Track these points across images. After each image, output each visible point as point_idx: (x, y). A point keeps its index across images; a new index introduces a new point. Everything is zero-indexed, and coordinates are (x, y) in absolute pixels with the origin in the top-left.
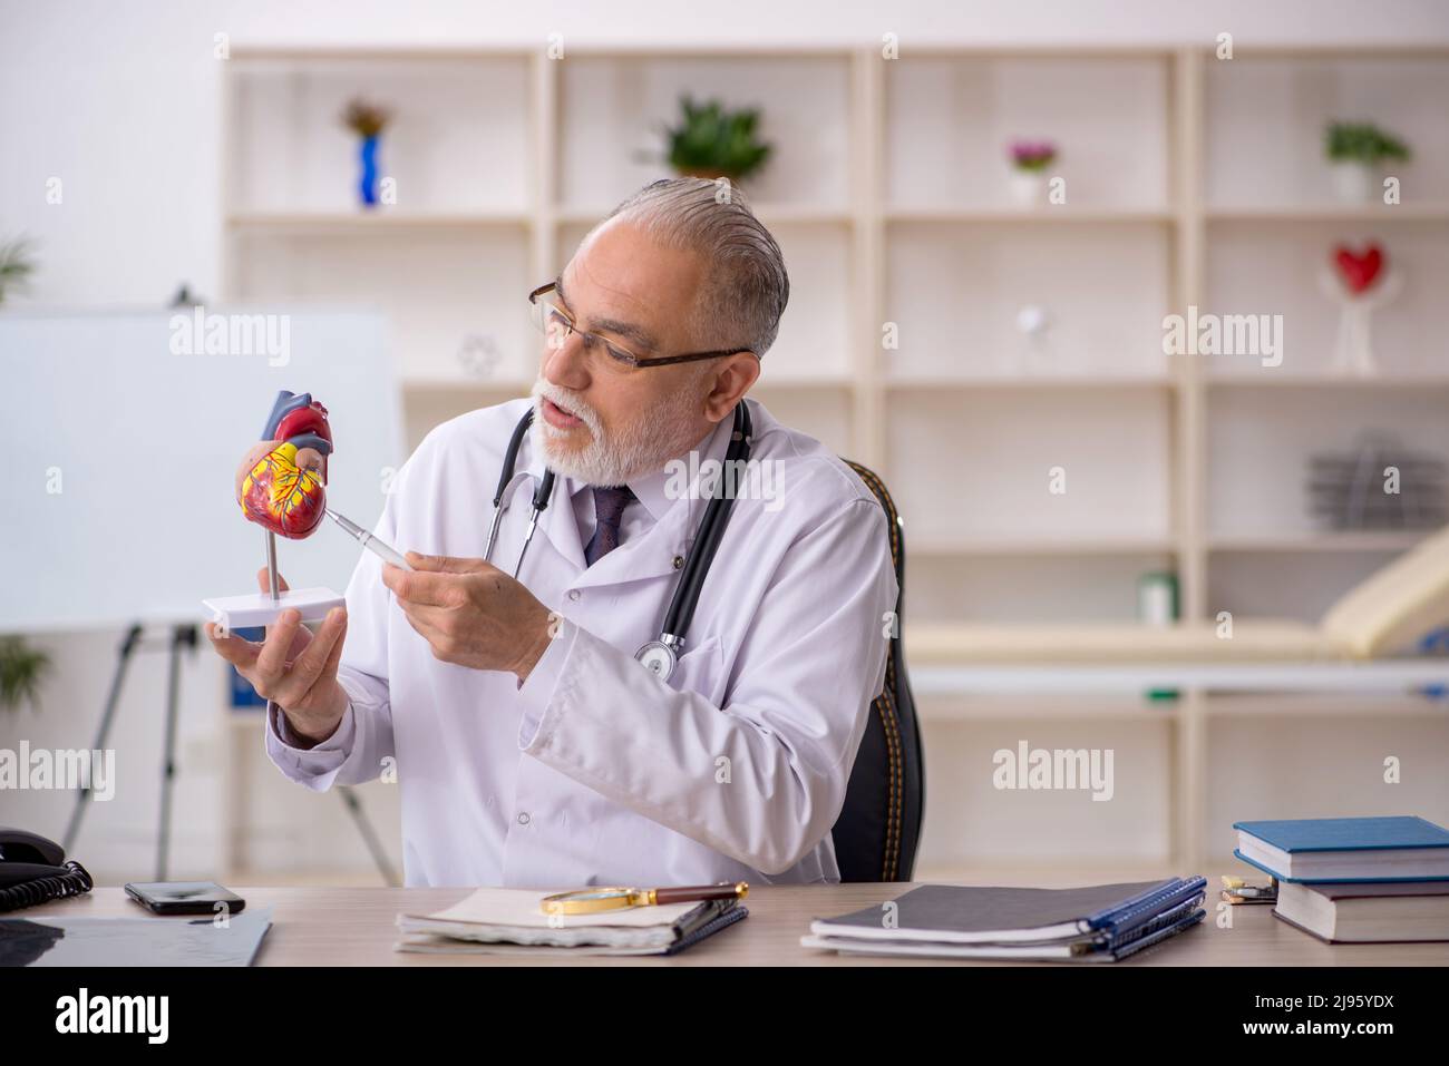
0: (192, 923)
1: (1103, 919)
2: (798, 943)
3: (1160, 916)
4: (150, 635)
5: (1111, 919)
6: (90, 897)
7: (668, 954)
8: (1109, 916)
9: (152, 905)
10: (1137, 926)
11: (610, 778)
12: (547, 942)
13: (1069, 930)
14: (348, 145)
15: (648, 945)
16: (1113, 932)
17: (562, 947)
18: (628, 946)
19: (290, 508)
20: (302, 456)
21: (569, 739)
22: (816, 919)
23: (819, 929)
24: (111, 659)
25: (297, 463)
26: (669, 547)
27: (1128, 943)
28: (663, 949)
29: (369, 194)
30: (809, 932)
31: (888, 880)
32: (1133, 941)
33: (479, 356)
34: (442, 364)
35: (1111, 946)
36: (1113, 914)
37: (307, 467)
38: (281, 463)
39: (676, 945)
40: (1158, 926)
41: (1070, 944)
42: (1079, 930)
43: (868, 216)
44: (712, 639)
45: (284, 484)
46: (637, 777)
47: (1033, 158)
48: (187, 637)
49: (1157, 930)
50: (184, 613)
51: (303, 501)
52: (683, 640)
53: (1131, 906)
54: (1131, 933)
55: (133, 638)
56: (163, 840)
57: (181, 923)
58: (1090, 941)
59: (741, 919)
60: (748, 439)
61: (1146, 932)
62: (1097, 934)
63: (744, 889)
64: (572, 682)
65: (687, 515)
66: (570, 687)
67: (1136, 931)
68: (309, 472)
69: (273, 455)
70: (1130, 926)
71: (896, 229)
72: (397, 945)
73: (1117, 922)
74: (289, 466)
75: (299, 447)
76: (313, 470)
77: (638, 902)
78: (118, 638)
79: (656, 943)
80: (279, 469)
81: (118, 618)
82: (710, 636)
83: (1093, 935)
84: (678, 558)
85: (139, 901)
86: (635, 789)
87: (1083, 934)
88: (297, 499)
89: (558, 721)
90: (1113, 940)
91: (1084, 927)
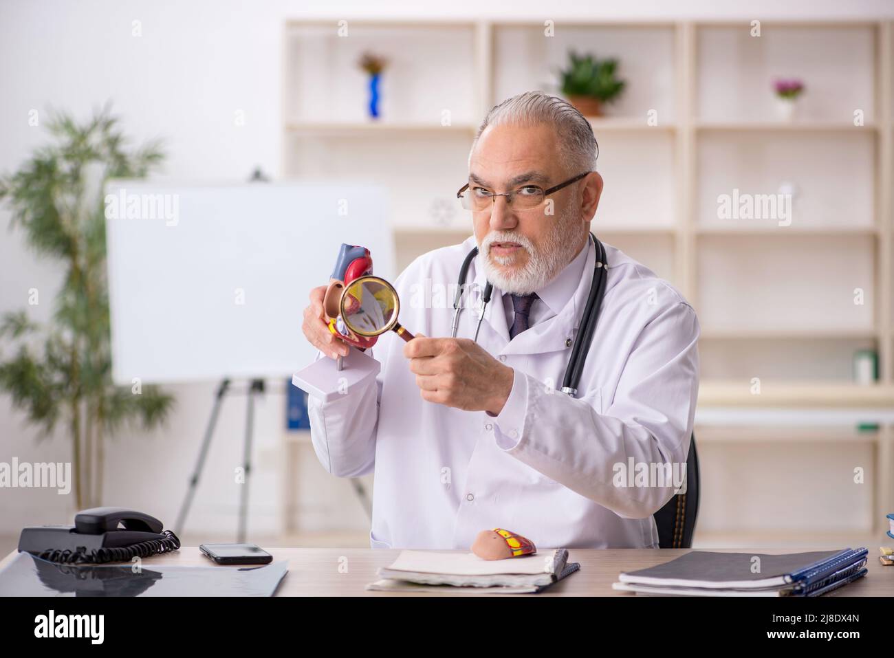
0: (239, 570)
1: (801, 574)
2: (611, 587)
3: (837, 573)
4: (235, 385)
5: (805, 575)
6: (179, 553)
8: (804, 573)
9: (215, 558)
10: (822, 579)
11: (564, 459)
13: (779, 581)
14: (361, 80)
16: (806, 583)
17: (481, 587)
22: (622, 572)
23: (624, 578)
24: (210, 399)
26: (564, 333)
27: (816, 590)
29: (374, 111)
30: (618, 581)
31: (677, 547)
32: (819, 588)
33: (443, 212)
34: (419, 217)
35: (804, 592)
36: (807, 572)
40: (836, 579)
41: (779, 590)
42: (785, 581)
43: (685, 125)
44: (595, 391)
46: (578, 457)
47: (789, 90)
48: (258, 386)
49: (835, 582)
50: (257, 371)
52: (576, 391)
53: (819, 566)
54: (818, 583)
55: (224, 388)
56: (243, 512)
57: (233, 570)
58: (792, 588)
59: (576, 570)
60: (605, 266)
61: (827, 583)
62: (796, 584)
65: (573, 314)
66: (535, 403)
67: (821, 582)
70: (817, 579)
71: (703, 134)
73: (808, 577)
78: (215, 386)
81: (216, 374)
82: (592, 390)
83: (794, 584)
84: (569, 340)
85: (208, 555)
87: (787, 584)
89: (532, 426)
90: (806, 588)
91: (788, 579)
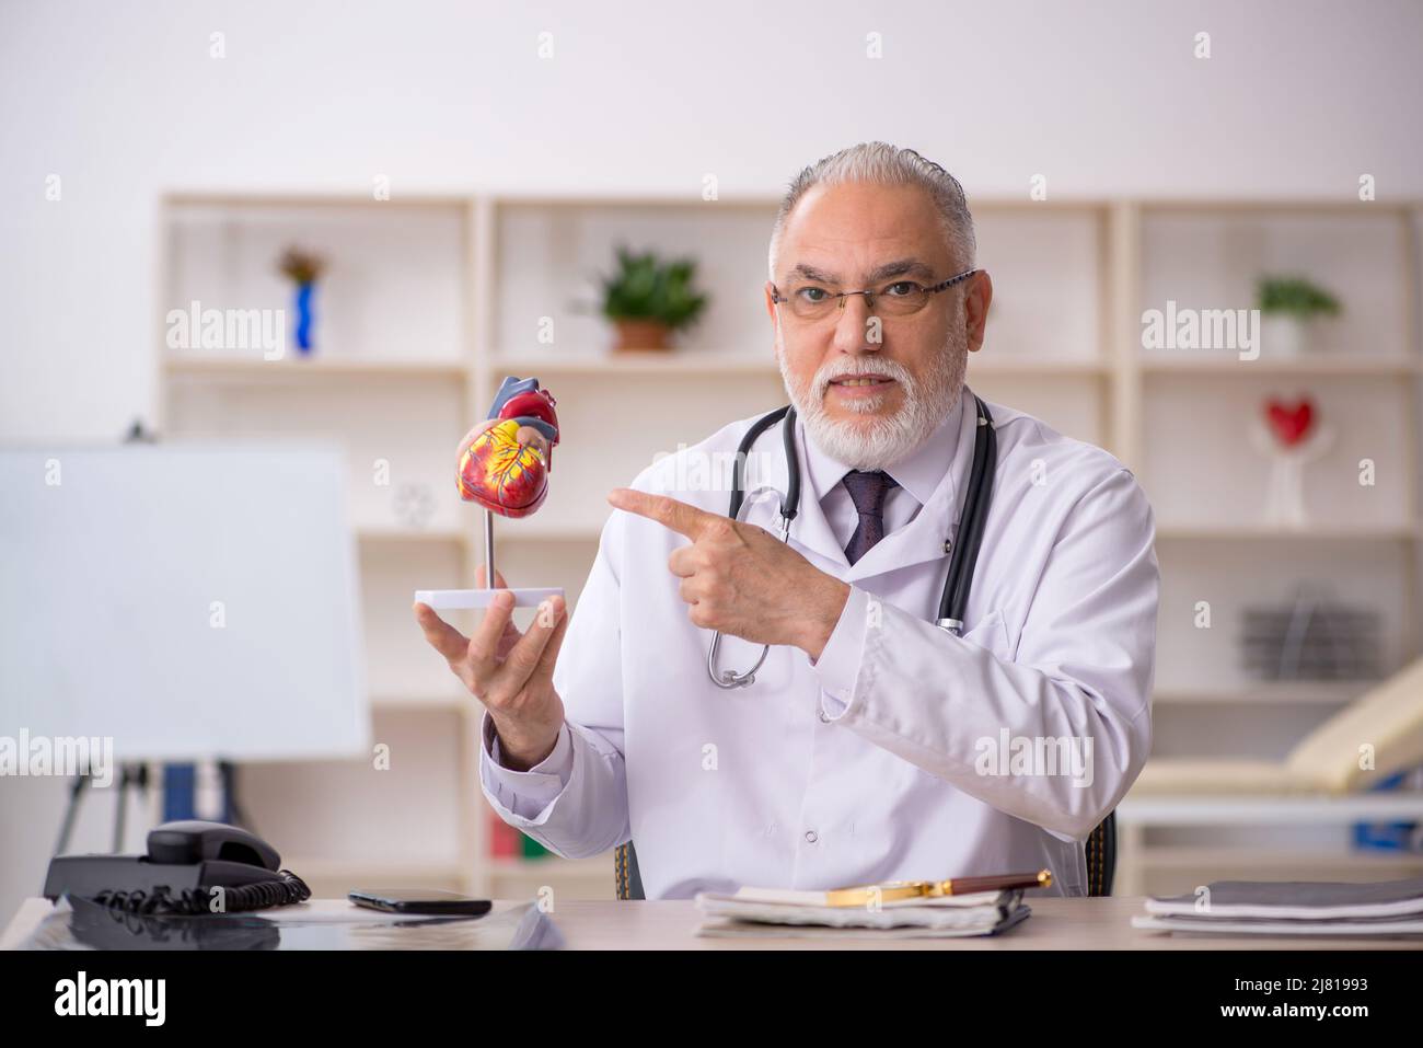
7: (994, 934)
11: (928, 741)
12: (861, 924)
15: (970, 926)
17: (878, 929)
18: (949, 927)
19: (507, 481)
20: (524, 434)
21: (883, 702)
25: (519, 439)
26: (939, 530)
28: (987, 930)
29: (304, 341)
33: (414, 506)
37: (529, 444)
38: (502, 437)
39: (1001, 926)
44: (993, 614)
45: (504, 457)
46: (954, 738)
51: (522, 475)
63: (1048, 877)
64: (877, 645)
65: (951, 498)
66: (877, 649)
68: (530, 449)
69: (494, 430)
72: (697, 929)
74: (509, 440)
75: (522, 424)
76: (536, 448)
77: (933, 892)
79: (981, 924)
80: (498, 443)
82: (991, 611)
84: (947, 542)
86: (954, 751)
88: (516, 472)
89: (871, 684)
